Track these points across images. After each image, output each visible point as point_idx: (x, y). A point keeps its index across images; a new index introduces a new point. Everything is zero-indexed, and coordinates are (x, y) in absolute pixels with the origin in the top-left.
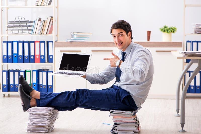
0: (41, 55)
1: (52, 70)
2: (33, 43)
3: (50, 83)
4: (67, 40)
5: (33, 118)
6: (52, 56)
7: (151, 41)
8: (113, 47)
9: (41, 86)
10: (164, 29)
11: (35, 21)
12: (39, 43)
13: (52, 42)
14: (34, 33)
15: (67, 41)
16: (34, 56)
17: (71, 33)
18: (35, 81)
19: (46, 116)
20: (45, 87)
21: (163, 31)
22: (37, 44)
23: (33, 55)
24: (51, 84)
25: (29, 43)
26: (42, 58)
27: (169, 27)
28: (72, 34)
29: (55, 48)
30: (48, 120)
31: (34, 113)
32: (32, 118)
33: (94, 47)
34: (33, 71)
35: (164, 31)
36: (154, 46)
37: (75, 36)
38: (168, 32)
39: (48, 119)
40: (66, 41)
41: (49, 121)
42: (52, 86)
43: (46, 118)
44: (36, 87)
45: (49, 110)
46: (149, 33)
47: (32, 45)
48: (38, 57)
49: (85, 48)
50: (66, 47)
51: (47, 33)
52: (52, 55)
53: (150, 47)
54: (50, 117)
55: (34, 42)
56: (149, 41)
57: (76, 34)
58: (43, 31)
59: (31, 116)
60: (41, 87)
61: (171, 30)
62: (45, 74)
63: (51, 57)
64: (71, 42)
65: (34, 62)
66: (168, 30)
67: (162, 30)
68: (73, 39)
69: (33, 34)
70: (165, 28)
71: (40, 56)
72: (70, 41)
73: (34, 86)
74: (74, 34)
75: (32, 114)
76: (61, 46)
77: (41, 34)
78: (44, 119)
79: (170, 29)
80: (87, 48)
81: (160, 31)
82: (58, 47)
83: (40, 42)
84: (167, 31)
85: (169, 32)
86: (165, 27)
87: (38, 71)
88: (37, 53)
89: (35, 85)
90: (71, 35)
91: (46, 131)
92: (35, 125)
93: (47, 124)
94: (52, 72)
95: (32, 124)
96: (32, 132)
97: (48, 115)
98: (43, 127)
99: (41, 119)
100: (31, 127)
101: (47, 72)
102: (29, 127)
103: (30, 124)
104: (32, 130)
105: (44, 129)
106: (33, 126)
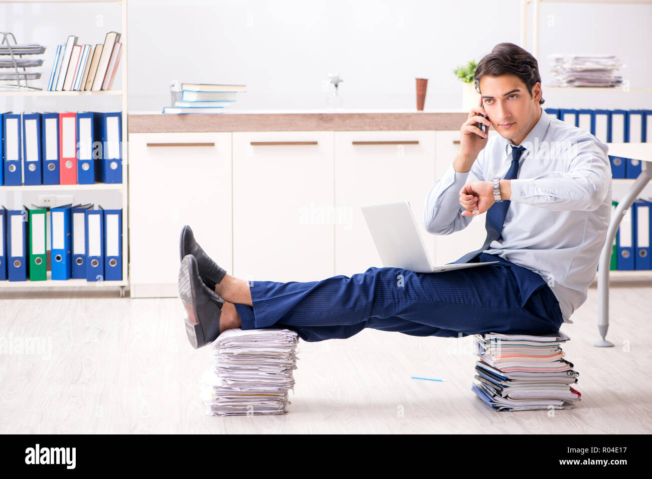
0: (82, 158)
1: (120, 209)
2: (54, 121)
3: (112, 250)
4: (164, 108)
5: (231, 368)
6: (119, 162)
7: (427, 109)
8: (321, 130)
9: (79, 261)
10: (471, 73)
11: (63, 48)
12: (73, 120)
13: (119, 115)
14: (60, 88)
15: (163, 112)
16: (57, 163)
17: (173, 86)
18: (59, 243)
19: (280, 361)
20: (95, 263)
21: (468, 77)
22: (68, 124)
23: (55, 158)
24: (116, 254)
25: (41, 119)
26: (86, 167)
28: (177, 89)
29: (130, 135)
30: (283, 373)
31: (236, 352)
32: (227, 366)
33: (257, 130)
34: (53, 209)
35: (471, 80)
36: (447, 128)
37: (191, 98)
39: (284, 368)
40: (160, 113)
42: (119, 259)
43: (276, 365)
44: (64, 263)
45: (290, 339)
46: (422, 85)
47: (50, 124)
48: (69, 165)
49: (230, 134)
50: (168, 130)
51: (103, 88)
52: (117, 157)
53: (436, 130)
54: (291, 362)
55: (56, 116)
56: (420, 112)
57: (198, 88)
58: (91, 78)
59: (226, 361)
60: (79, 264)
62: (95, 220)
63: (114, 166)
64: (182, 115)
65: (58, 183)
67: (464, 76)
68: (188, 105)
69: (54, 89)
71: (78, 162)
72: (179, 111)
73: (58, 261)
74: (185, 88)
75: (231, 355)
76: (148, 129)
77: (83, 89)
78: (269, 370)
80: (234, 133)
81: (456, 77)
82: (138, 132)
83: (79, 116)
86: (473, 67)
87: (69, 212)
88: (68, 152)
89: (60, 256)
90: (170, 94)
91: (276, 409)
92: (240, 390)
93: (281, 386)
94: (120, 213)
95: (230, 388)
96: (230, 414)
97: (285, 357)
98: (266, 397)
99: (260, 369)
100: (227, 398)
101: (103, 214)
102: (222, 399)
103: (223, 387)
104: (231, 407)
105: (272, 401)
106: (233, 394)
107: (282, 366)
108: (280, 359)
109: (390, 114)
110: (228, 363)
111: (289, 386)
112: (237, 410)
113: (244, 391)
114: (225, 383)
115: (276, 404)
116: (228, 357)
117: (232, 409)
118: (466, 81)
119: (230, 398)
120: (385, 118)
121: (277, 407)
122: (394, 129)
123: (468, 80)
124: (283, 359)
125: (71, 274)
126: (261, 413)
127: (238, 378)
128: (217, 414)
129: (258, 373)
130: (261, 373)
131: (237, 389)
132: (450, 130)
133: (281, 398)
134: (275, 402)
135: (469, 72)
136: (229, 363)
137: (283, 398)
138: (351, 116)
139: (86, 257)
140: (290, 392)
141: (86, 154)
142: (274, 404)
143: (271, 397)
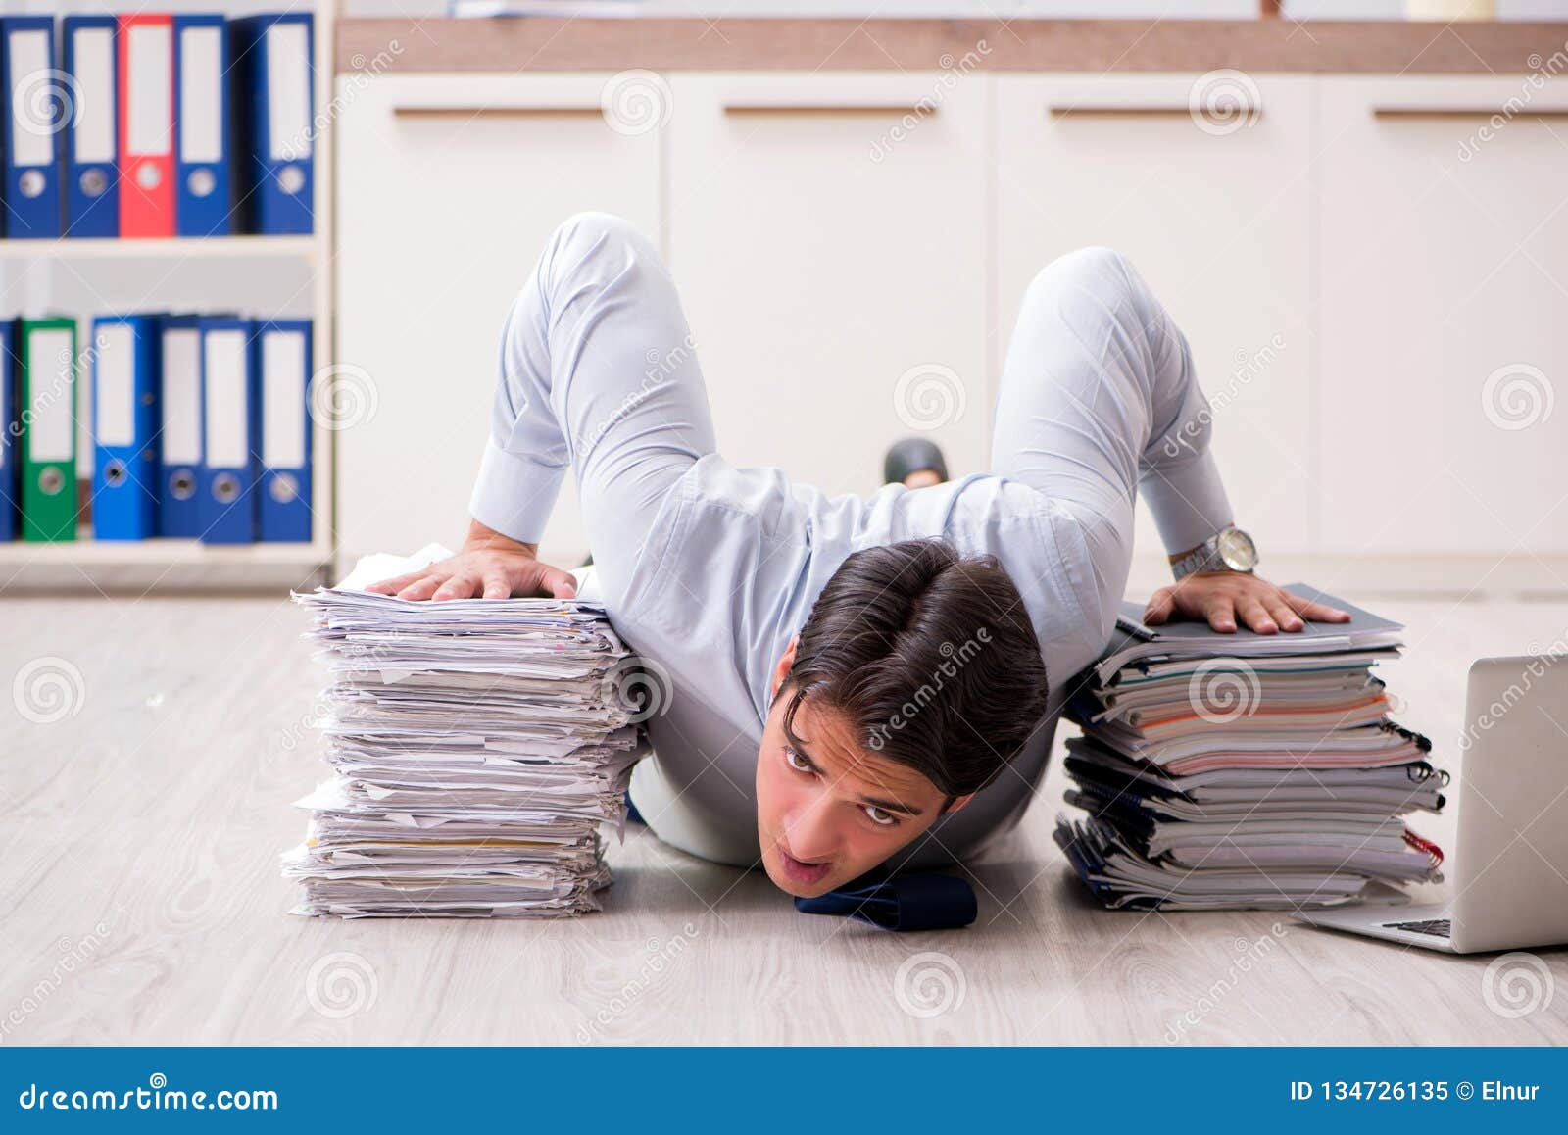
0: (191, 153)
1: (306, 315)
2: (104, 36)
3: (282, 450)
6: (306, 167)
7: (1292, 10)
9: (183, 485)
12: (163, 34)
13: (305, 18)
15: (448, 12)
16: (110, 171)
18: (119, 427)
19: (563, 712)
20: (226, 488)
22: (148, 46)
23: (105, 154)
24: (293, 459)
25: (62, 32)
26: (202, 185)
30: (576, 760)
31: (395, 672)
32: (367, 732)
33: (745, 65)
34: (99, 321)
39: (579, 742)
40: (439, 12)
41: (591, 765)
42: (304, 476)
43: (550, 727)
44: (132, 487)
48: (149, 178)
50: (458, 66)
55: (112, 22)
56: (1269, 16)
59: (364, 710)
60: (182, 494)
62: (228, 350)
63: (291, 182)
64: (503, 19)
65: (114, 233)
71: (178, 169)
72: (496, 7)
73: (114, 482)
75: (378, 689)
76: (400, 64)
78: (522, 749)
83: (181, 23)
87: (151, 331)
88: (148, 137)
89: (121, 467)
91: (545, 896)
92: (411, 823)
93: (566, 810)
94: (306, 328)
95: (380, 817)
96: (376, 914)
97: (578, 698)
98: (507, 849)
99: (488, 746)
100: (366, 853)
101: (255, 332)
102: (341, 856)
103: (352, 810)
104: (379, 885)
105: (529, 867)
106: (389, 836)
107: (568, 731)
108: (556, 704)
109: (1173, 24)
110: (374, 723)
111: (599, 810)
112: (400, 897)
113: (429, 824)
114: (358, 794)
115: (544, 878)
116: (370, 696)
117: (387, 893)
119: (376, 854)
121: (550, 887)
124: (570, 704)
125: (156, 524)
126: (490, 910)
127: (411, 777)
128: (329, 913)
129: (481, 757)
130: (492, 760)
131: (406, 820)
132: (1361, 72)
133: (565, 854)
134: (543, 869)
136: (374, 719)
137: (572, 854)
139: (201, 473)
141: (205, 141)
142: (537, 877)
143: (530, 849)
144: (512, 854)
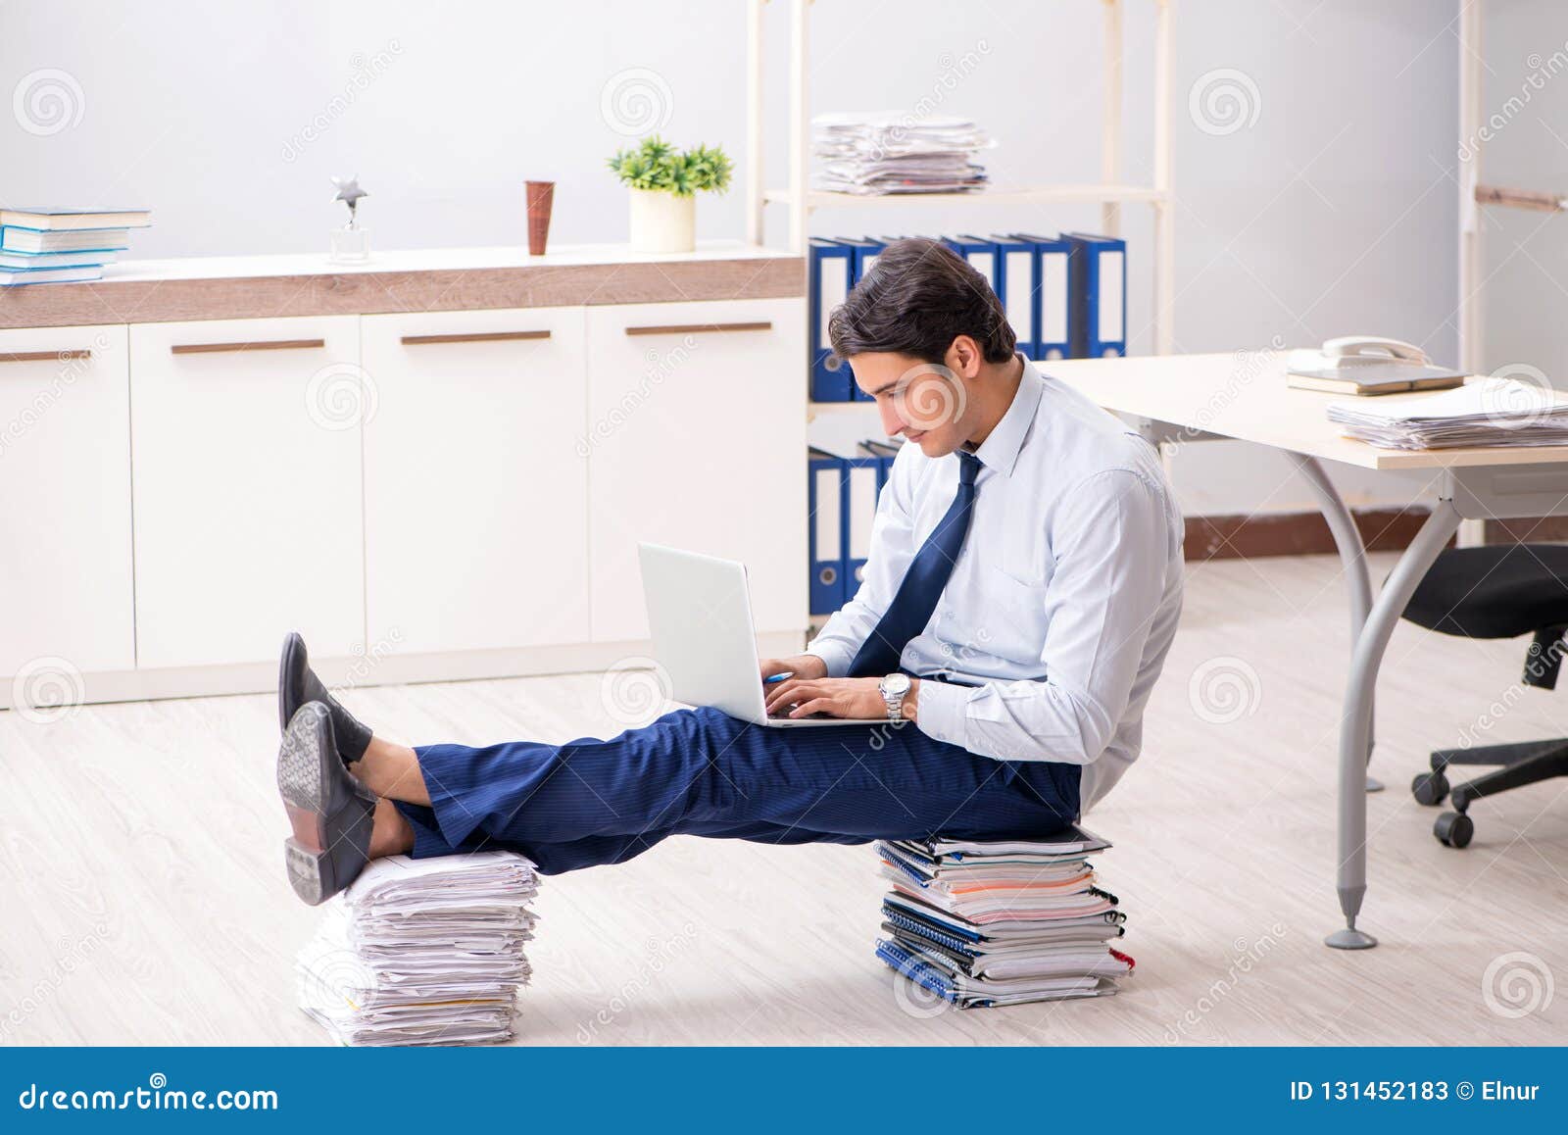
5: (396, 947)
8: (330, 313)
10: (652, 167)
21: (647, 177)
27: (680, 146)
31: (408, 910)
32: (385, 943)
33: (186, 316)
35: (653, 182)
36: (611, 298)
38: (681, 190)
43: (496, 933)
46: (541, 196)
49: (124, 328)
53: (588, 304)
54: (525, 926)
56: (539, 261)
59: (383, 931)
61: (703, 173)
66: (682, 171)
67: (638, 174)
70: (661, 160)
74: (12, 220)
75: (395, 918)
78: (476, 946)
79: (689, 163)
80: (134, 328)
81: (614, 177)
84: (678, 178)
85: (687, 184)
86: (657, 152)
92: (416, 994)
93: (504, 980)
95: (394, 991)
97: (512, 916)
98: (473, 1004)
99: (456, 945)
100: (391, 1013)
102: (379, 1015)
103: (378, 988)
104: (400, 1032)
105: (485, 1014)
106: (403, 1002)
107: (505, 935)
108: (502, 921)
109: (484, 272)
110: (388, 936)
111: (521, 979)
113: (426, 993)
114: (384, 979)
115: (495, 1021)
116: (388, 923)
117: (404, 1036)
118: (642, 187)
119: (398, 1014)
120: (473, 280)
121: (498, 1025)
122: (492, 304)
123: (646, 185)
124: (507, 920)
127: (413, 967)
129: (453, 953)
130: (459, 954)
131: (412, 992)
132: (617, 303)
133: (505, 1006)
134: (493, 1015)
135: (647, 167)
137: (510, 1006)
138: (396, 278)
140: (522, 991)
142: (490, 1020)
143: (486, 1004)
144: (474, 1008)
